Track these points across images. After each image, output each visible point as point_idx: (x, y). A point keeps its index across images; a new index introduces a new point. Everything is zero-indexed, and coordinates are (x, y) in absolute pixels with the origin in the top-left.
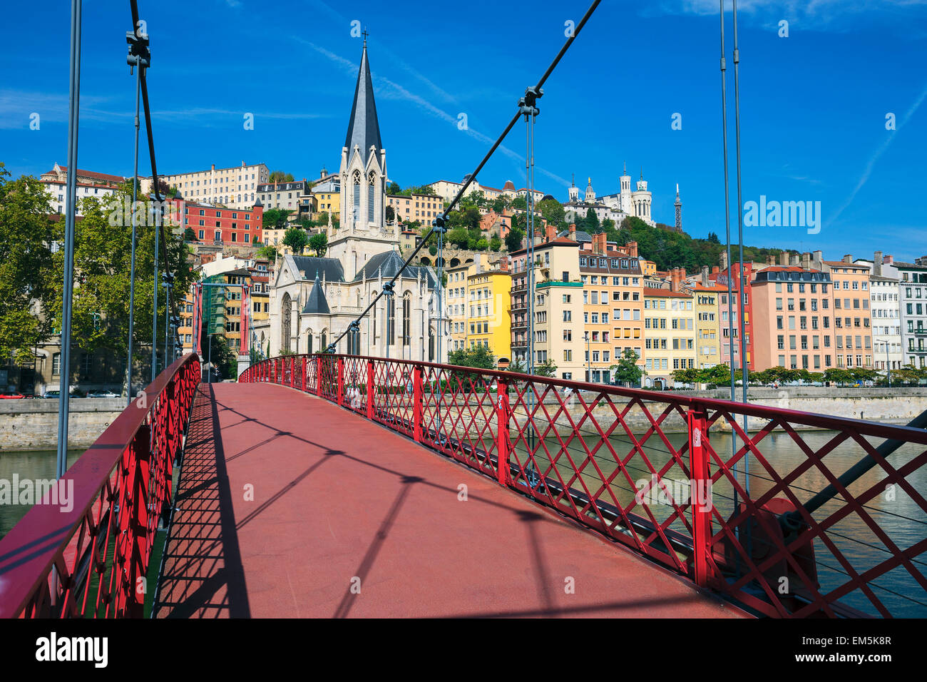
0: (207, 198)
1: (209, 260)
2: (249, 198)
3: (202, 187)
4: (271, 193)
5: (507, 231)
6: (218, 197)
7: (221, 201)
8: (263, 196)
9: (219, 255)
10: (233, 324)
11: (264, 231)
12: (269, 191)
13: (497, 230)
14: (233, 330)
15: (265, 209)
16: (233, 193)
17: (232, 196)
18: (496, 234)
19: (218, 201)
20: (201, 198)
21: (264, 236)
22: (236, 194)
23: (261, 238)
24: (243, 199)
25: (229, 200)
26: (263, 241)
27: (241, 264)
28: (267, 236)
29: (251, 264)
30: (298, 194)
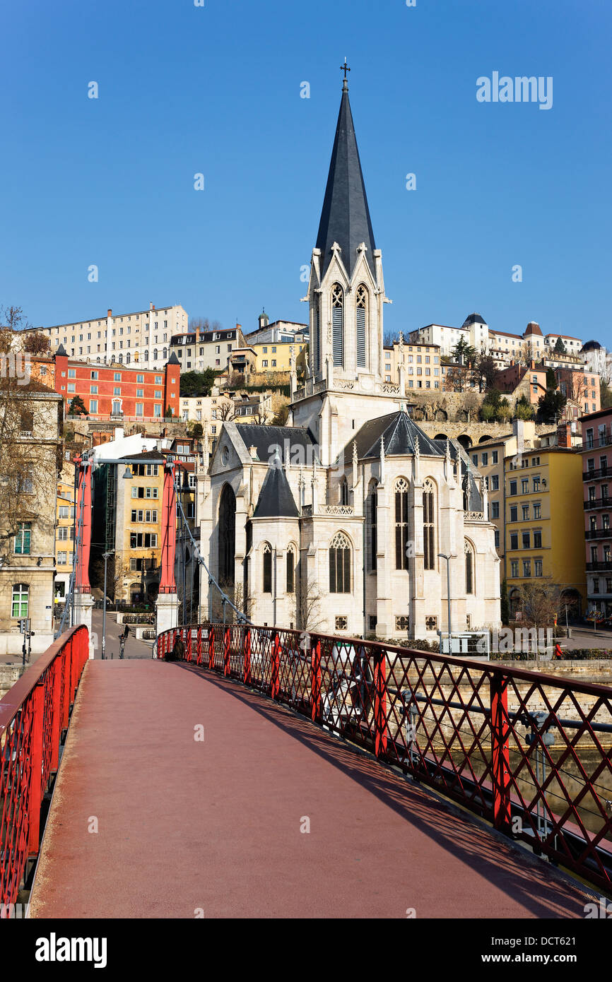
0: (102, 358)
1: (104, 440)
2: (160, 355)
3: (94, 342)
4: (191, 347)
5: (541, 393)
6: (117, 354)
7: (121, 360)
8: (180, 352)
9: (119, 432)
10: (140, 535)
11: (182, 400)
12: (187, 344)
13: (525, 392)
15: (184, 370)
16: (138, 349)
17: (137, 353)
18: (523, 397)
19: (117, 360)
20: (93, 357)
21: (182, 407)
22: (142, 350)
23: (177, 410)
24: (151, 356)
25: (132, 359)
26: (181, 413)
27: (150, 445)
28: (186, 407)
29: (165, 444)
30: (230, 346)
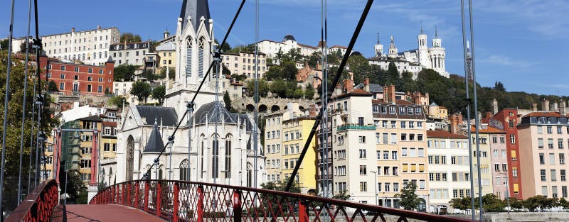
0: (68, 56)
1: (68, 108)
2: (103, 55)
3: (63, 46)
4: (122, 51)
5: (319, 82)
6: (77, 54)
7: (79, 58)
8: (115, 54)
9: (76, 104)
10: (86, 161)
11: (115, 83)
12: (119, 50)
13: (310, 82)
14: (86, 166)
15: (116, 65)
16: (90, 51)
17: (89, 54)
18: (310, 85)
19: (77, 58)
20: (62, 55)
21: (114, 87)
22: (92, 52)
23: (112, 89)
24: (98, 56)
25: (86, 57)
26: (114, 91)
27: (94, 111)
28: (117, 88)
29: (103, 111)
30: (144, 52)
